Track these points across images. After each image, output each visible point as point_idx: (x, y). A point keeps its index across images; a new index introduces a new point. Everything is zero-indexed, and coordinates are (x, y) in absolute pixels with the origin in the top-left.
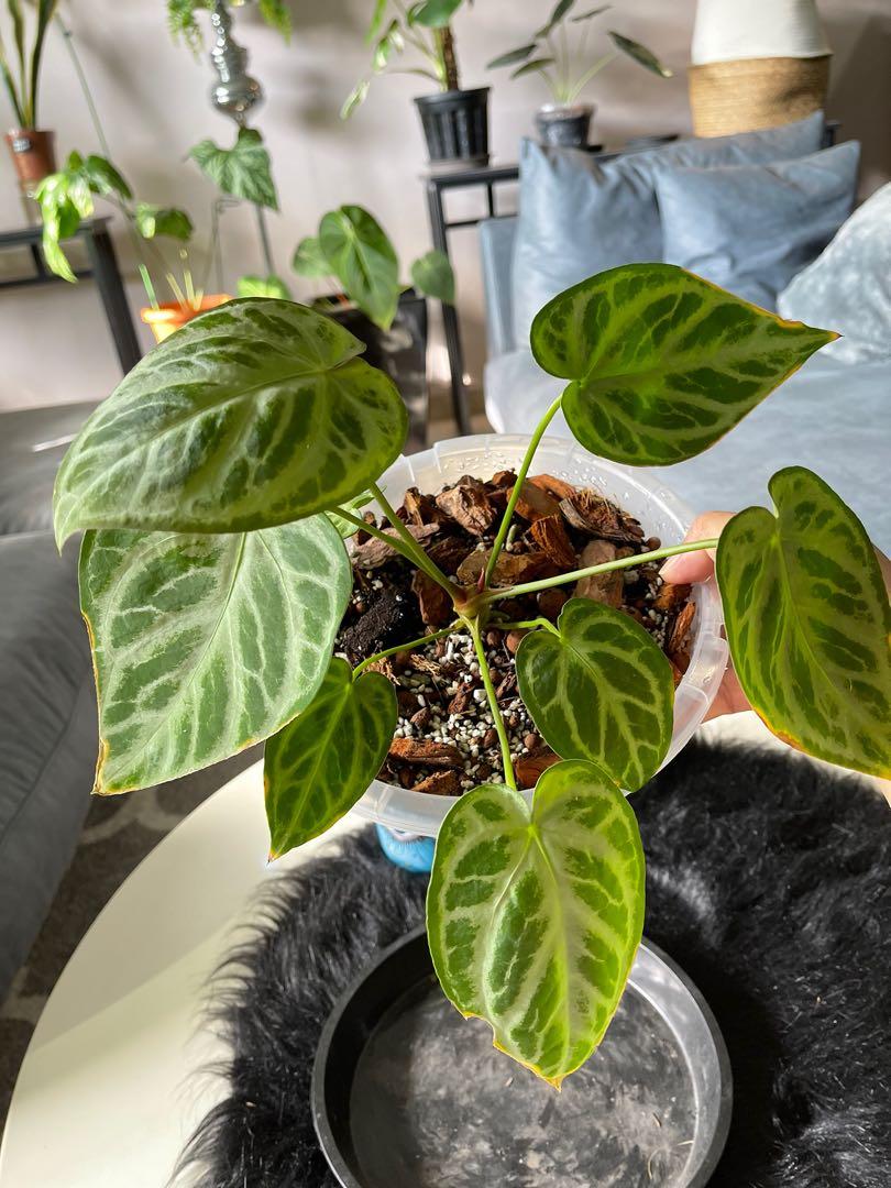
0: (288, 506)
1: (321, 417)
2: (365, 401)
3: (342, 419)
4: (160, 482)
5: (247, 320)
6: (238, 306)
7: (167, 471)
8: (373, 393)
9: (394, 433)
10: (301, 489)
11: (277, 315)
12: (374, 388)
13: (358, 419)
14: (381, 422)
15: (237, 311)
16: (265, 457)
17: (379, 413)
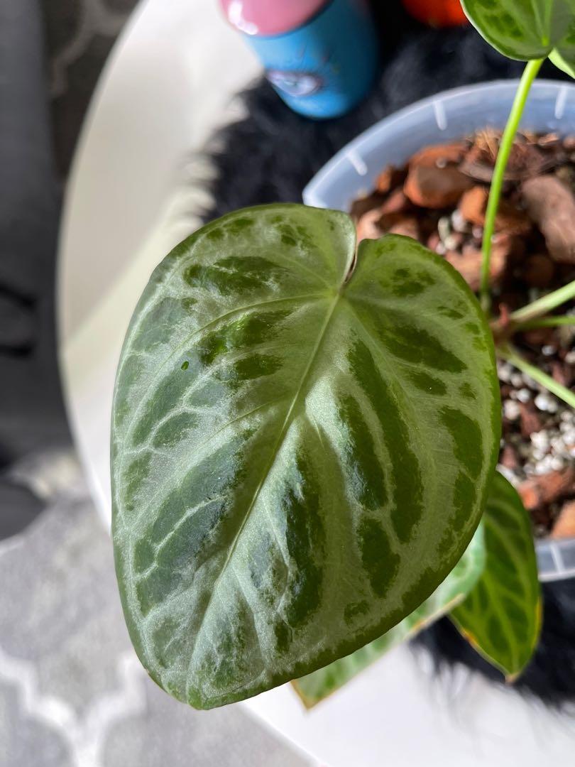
0: (454, 533)
1: (389, 367)
2: (403, 292)
3: (400, 340)
4: (284, 617)
5: (197, 292)
6: (168, 276)
7: (283, 602)
8: (403, 273)
9: (466, 309)
10: (456, 504)
11: (224, 256)
12: (399, 266)
13: (419, 327)
14: (442, 308)
15: (174, 286)
16: (390, 497)
17: (429, 294)
